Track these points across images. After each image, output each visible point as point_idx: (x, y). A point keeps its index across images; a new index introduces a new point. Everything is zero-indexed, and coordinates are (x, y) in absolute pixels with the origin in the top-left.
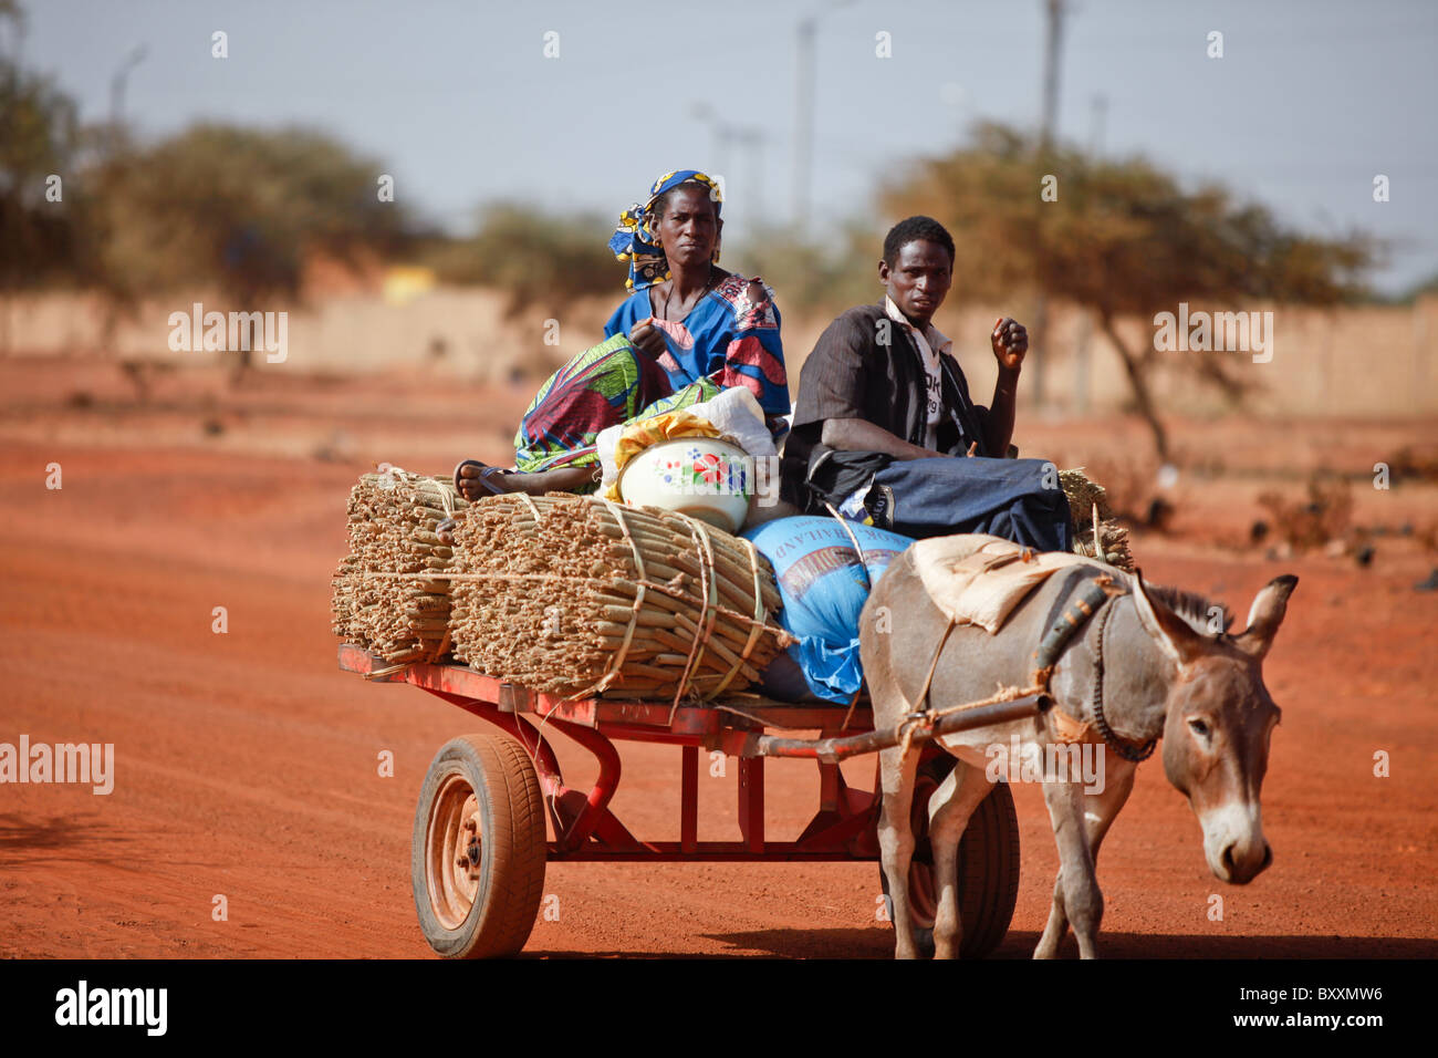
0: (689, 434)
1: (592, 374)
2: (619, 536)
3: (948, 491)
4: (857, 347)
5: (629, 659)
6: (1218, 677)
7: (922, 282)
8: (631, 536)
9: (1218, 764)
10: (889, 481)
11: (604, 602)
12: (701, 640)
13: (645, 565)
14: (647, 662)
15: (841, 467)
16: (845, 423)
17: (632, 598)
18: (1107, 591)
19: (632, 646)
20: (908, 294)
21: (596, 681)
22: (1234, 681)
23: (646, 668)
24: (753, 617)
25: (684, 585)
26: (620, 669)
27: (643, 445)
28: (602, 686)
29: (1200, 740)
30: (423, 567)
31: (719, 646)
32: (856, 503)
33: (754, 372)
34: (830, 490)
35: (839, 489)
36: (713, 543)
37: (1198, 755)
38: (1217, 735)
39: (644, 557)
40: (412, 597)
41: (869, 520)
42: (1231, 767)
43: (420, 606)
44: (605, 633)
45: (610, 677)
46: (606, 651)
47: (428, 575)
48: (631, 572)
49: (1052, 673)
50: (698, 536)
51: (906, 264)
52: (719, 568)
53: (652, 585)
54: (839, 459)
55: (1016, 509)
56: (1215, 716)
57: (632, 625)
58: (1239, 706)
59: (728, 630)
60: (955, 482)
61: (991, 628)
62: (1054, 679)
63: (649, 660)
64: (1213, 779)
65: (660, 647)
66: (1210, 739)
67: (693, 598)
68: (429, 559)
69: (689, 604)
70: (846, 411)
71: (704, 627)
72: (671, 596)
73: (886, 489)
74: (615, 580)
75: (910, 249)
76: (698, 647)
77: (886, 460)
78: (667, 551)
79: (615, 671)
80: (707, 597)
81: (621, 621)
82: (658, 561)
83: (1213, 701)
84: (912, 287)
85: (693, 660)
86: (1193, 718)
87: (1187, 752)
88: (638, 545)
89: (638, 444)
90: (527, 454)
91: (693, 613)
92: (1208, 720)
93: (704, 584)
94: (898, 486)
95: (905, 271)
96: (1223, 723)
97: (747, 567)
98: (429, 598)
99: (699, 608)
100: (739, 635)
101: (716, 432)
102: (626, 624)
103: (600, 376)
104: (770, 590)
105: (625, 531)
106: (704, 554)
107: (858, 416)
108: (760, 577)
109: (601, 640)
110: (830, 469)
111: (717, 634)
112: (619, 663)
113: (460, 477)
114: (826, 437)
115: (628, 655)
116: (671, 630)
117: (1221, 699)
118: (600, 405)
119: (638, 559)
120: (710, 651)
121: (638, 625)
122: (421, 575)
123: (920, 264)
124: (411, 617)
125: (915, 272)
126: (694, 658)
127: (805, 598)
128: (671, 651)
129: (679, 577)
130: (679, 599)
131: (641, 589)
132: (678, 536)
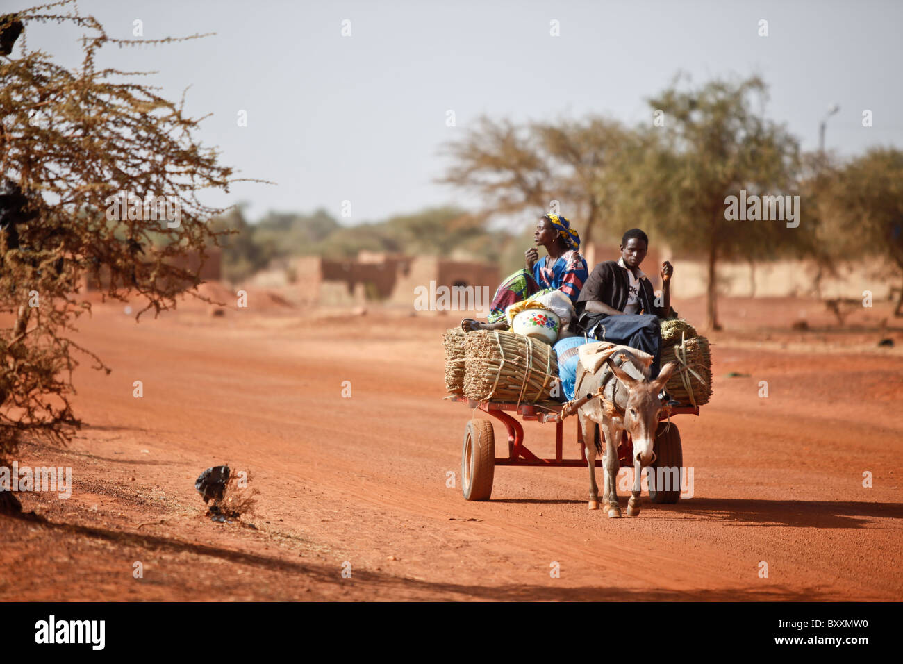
0: (534, 307)
1: (509, 285)
2: (495, 343)
3: (622, 326)
4: (602, 274)
5: (498, 387)
6: (640, 395)
7: (635, 254)
8: (500, 343)
9: (638, 425)
10: (604, 323)
11: (488, 367)
12: (526, 381)
13: (504, 354)
14: (506, 389)
15: (589, 319)
16: (593, 302)
17: (499, 365)
18: (623, 360)
19: (499, 382)
20: (630, 258)
21: (487, 395)
22: (646, 396)
23: (505, 390)
24: (546, 373)
25: (520, 361)
26: (495, 391)
27: (518, 311)
28: (489, 397)
29: (633, 416)
30: (456, 358)
31: (533, 383)
32: (592, 332)
33: (571, 285)
34: (585, 327)
35: (588, 327)
36: (533, 346)
37: (632, 421)
38: (638, 415)
39: (504, 350)
40: (452, 369)
41: (596, 338)
42: (642, 426)
43: (455, 372)
44: (488, 378)
45: (491, 393)
46: (489, 384)
47: (458, 360)
48: (499, 355)
49: (604, 388)
50: (528, 344)
51: (629, 247)
52: (534, 354)
53: (507, 361)
54: (589, 316)
55: (641, 332)
56: (638, 408)
57: (499, 375)
58: (647, 405)
59: (537, 377)
60: (623, 323)
61: (593, 372)
62: (605, 391)
63: (506, 387)
64: (636, 430)
65: (510, 383)
66: (636, 416)
67: (522, 365)
68: (458, 355)
69: (521, 367)
70: (594, 298)
71: (527, 375)
72: (514, 364)
73: (603, 326)
74: (493, 359)
75: (631, 241)
76: (525, 383)
77: (605, 315)
78: (515, 348)
79: (493, 391)
80: (528, 365)
81: (495, 373)
82: (509, 352)
83: (637, 403)
84: (631, 255)
85: (524, 388)
86: (631, 408)
87: (629, 420)
88: (502, 347)
89: (516, 311)
90: (491, 316)
91: (522, 371)
92: (635, 409)
93: (527, 360)
94: (607, 325)
95: (629, 249)
96: (640, 410)
97: (546, 354)
98: (459, 369)
99: (524, 369)
100: (541, 379)
101: (543, 306)
102: (496, 374)
103: (512, 285)
104: (553, 362)
105: (499, 342)
106: (529, 350)
107: (599, 300)
108: (551, 358)
109: (487, 380)
110: (586, 319)
111: (531, 378)
112: (494, 389)
113: (463, 325)
114: (587, 307)
115: (497, 386)
116: (514, 377)
117: (640, 402)
118: (513, 296)
119: (502, 352)
120: (530, 384)
121: (501, 375)
122: (455, 361)
123: (634, 247)
124: (453, 376)
125: (632, 250)
126: (524, 387)
127: (565, 366)
128: (515, 384)
129: (518, 357)
130: (517, 365)
131: (502, 362)
132: (520, 344)
